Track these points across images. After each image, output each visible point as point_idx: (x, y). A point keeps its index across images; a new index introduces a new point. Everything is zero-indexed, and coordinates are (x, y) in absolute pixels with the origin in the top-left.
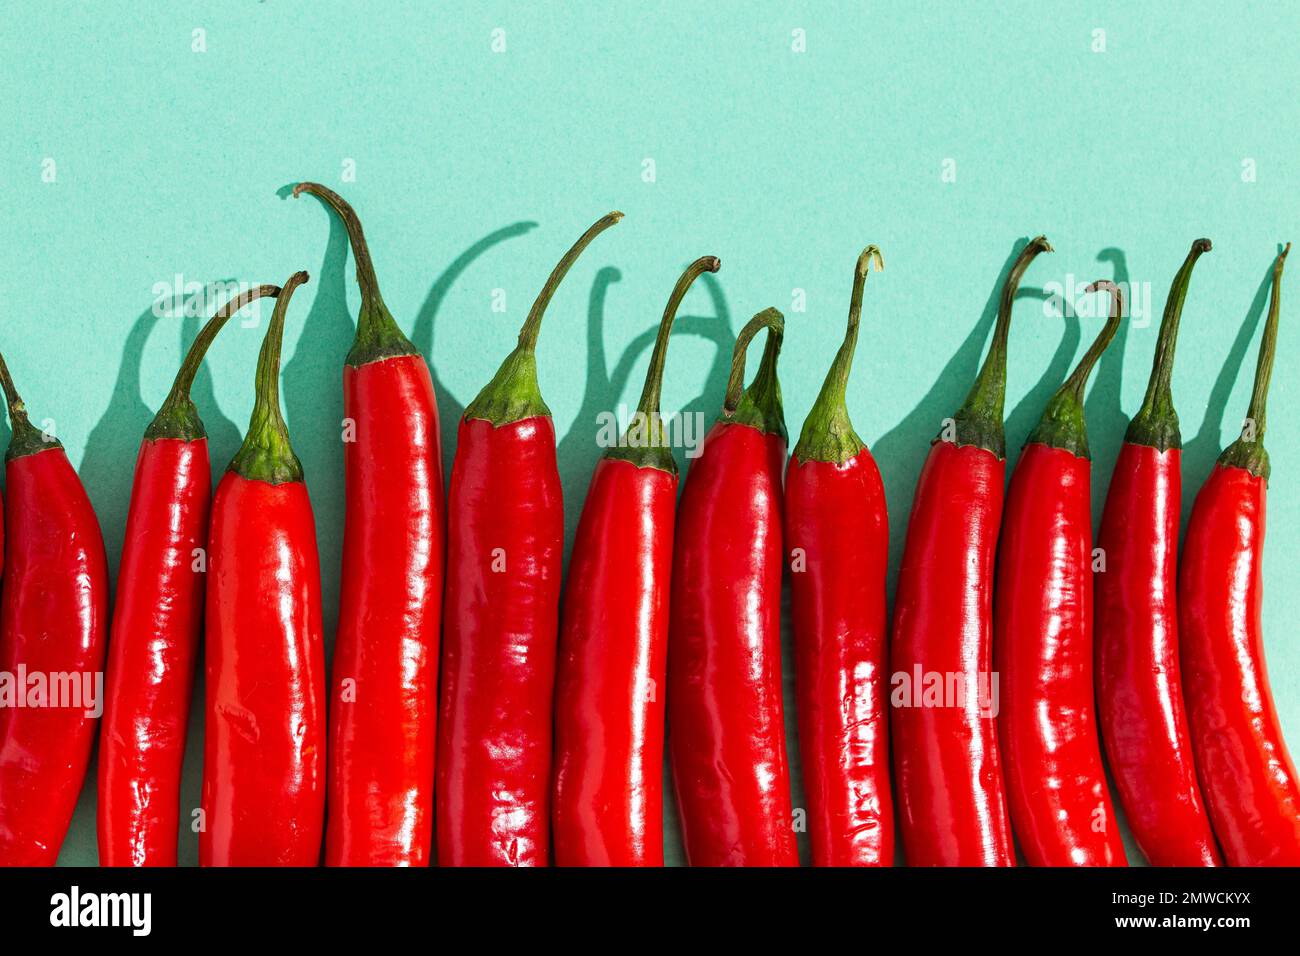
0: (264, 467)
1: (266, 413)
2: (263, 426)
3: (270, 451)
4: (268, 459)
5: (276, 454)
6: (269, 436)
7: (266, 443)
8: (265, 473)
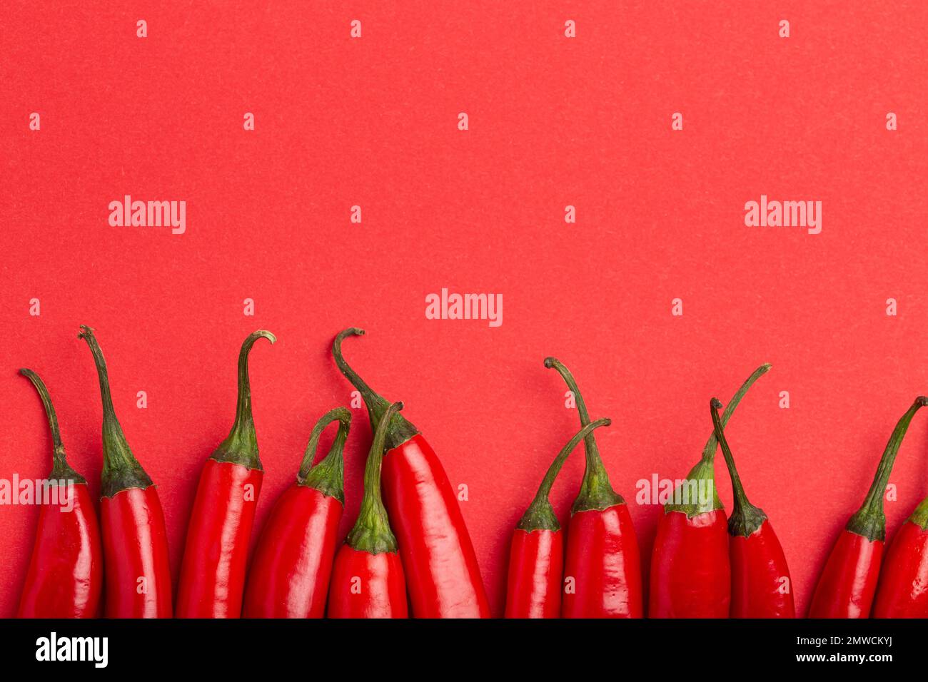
0: (368, 541)
1: (371, 503)
2: (368, 512)
3: (373, 530)
4: (372, 536)
5: (377, 532)
6: (373, 519)
7: (371, 524)
8: (368, 546)
